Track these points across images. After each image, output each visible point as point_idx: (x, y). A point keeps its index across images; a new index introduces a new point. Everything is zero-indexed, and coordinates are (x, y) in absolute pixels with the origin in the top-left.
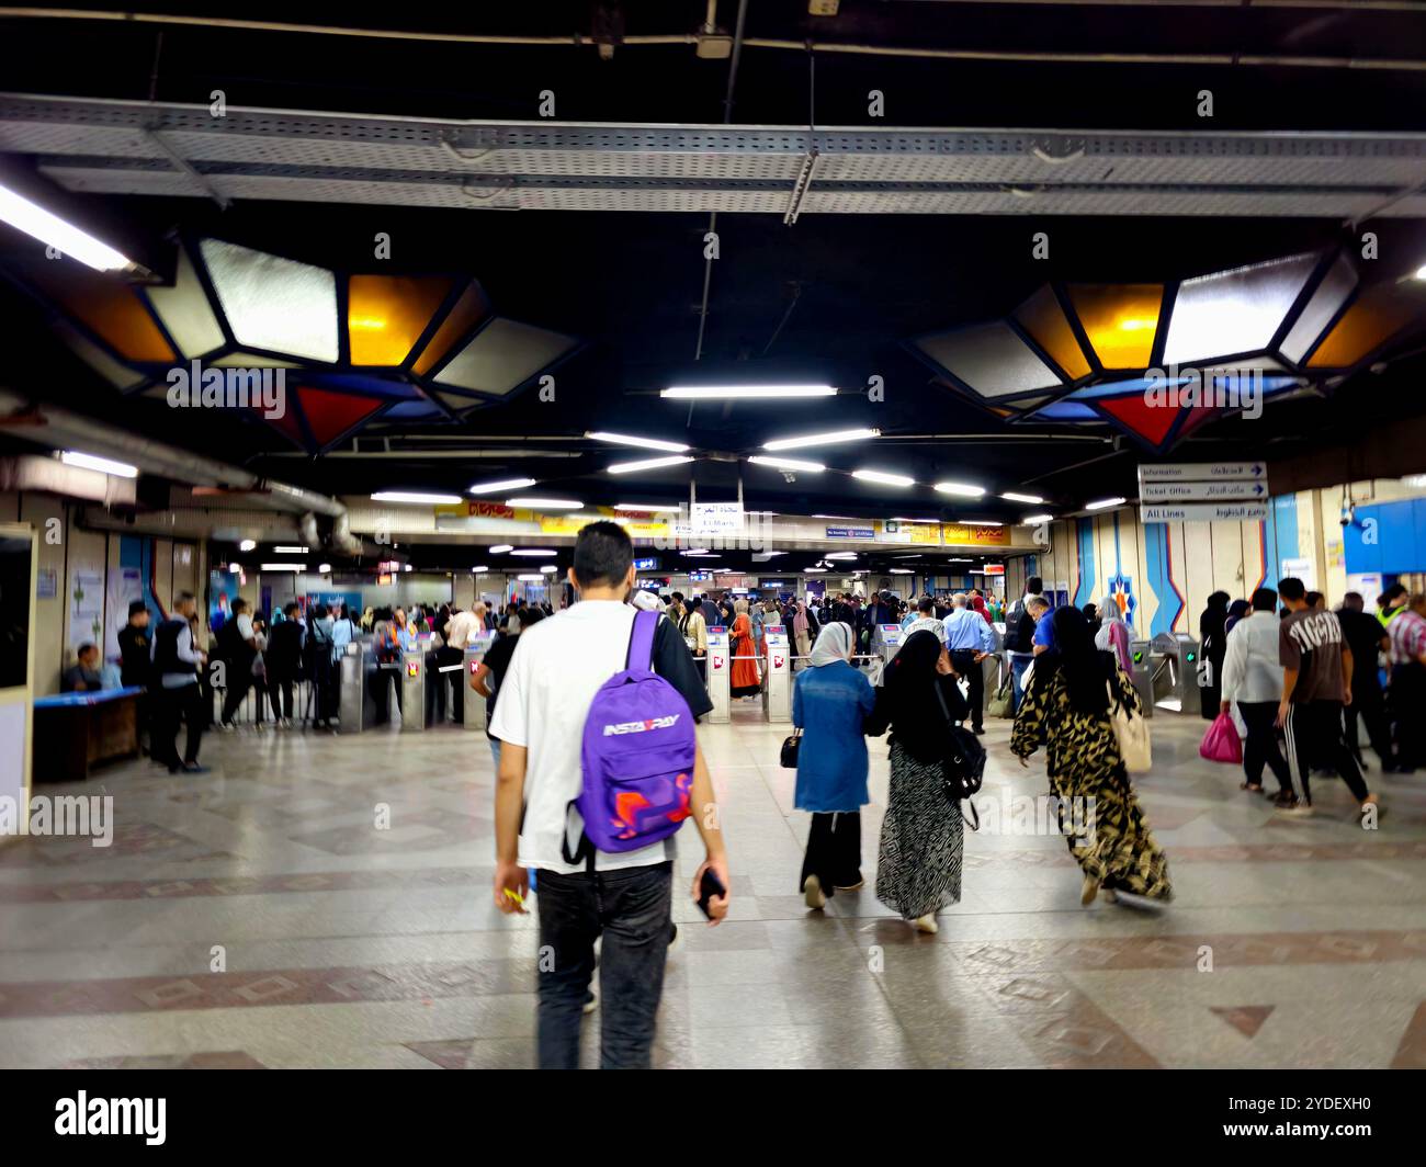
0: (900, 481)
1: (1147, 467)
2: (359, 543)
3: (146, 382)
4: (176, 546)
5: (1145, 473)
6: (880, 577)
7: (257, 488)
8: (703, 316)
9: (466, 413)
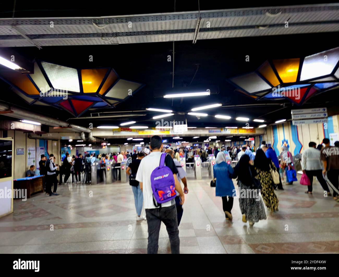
0: (227, 118)
1: (294, 110)
2: (95, 139)
3: (35, 101)
4: (53, 141)
5: (293, 112)
6: (222, 143)
7: (69, 127)
8: (173, 75)
9: (115, 105)
